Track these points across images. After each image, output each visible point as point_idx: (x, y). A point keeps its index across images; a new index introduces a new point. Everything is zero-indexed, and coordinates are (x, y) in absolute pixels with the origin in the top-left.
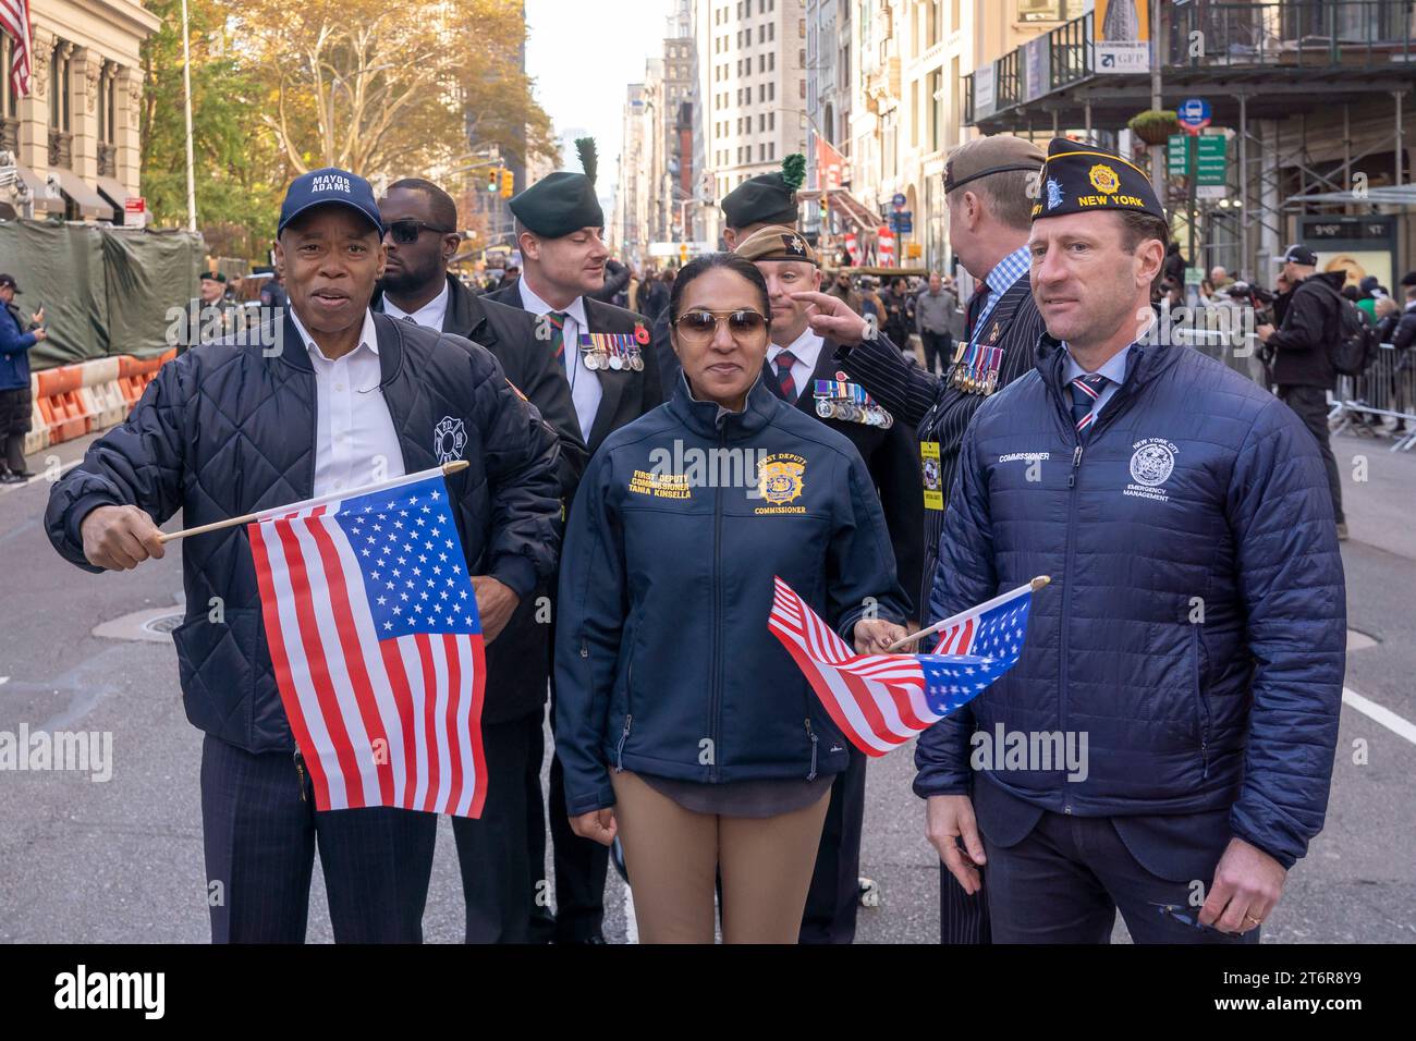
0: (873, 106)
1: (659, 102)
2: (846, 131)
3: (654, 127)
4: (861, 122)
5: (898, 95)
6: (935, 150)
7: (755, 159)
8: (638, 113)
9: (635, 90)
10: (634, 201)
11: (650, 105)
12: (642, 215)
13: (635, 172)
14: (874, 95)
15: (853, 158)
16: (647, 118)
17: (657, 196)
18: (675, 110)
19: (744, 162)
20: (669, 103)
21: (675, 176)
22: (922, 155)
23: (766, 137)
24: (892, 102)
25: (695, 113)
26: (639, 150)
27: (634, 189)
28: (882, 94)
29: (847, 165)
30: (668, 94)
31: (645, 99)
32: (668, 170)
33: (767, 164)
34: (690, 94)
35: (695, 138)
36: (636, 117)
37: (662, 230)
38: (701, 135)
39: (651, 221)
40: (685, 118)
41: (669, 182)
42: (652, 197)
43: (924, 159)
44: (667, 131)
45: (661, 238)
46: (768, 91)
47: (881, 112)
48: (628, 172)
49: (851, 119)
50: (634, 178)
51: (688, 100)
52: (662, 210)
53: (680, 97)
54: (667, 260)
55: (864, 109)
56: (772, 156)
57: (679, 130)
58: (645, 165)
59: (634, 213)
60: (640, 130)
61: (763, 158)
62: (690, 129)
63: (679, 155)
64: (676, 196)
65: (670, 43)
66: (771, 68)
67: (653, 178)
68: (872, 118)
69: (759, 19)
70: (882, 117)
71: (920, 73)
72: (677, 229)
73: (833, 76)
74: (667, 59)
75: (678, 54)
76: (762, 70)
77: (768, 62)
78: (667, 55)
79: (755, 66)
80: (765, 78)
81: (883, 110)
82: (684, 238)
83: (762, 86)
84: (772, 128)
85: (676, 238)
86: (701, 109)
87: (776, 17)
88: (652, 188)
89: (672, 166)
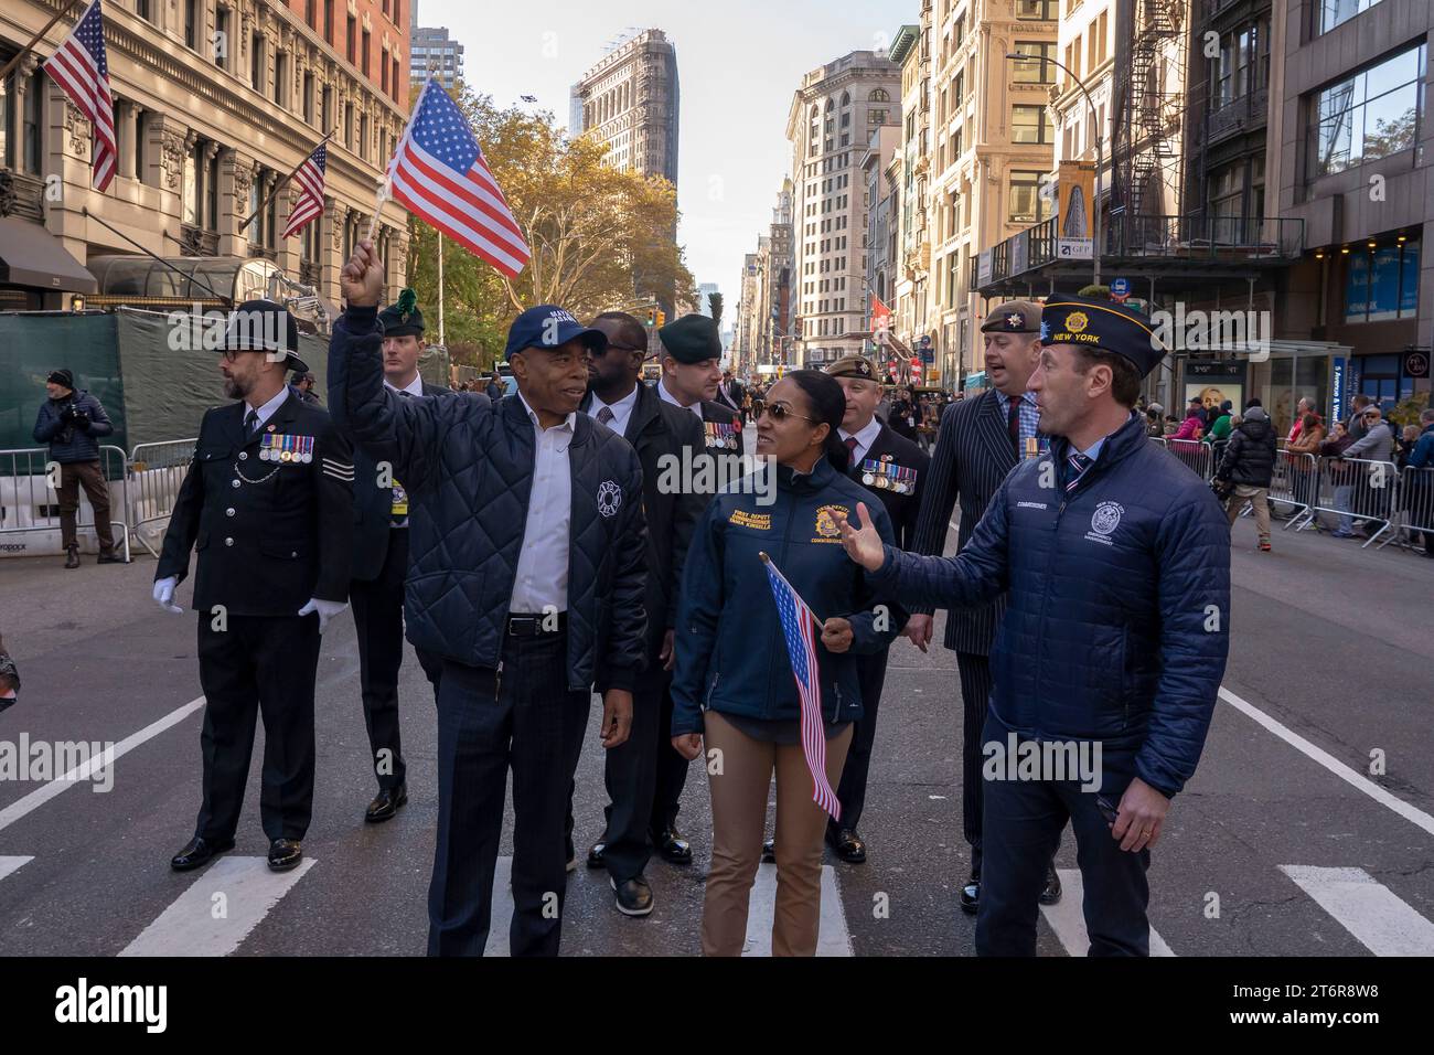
1: (767, 268)
2: (893, 292)
3: (762, 284)
4: (903, 286)
5: (928, 269)
6: (951, 306)
7: (831, 309)
8: (753, 275)
9: (750, 258)
10: (748, 335)
11: (761, 269)
12: (753, 346)
13: (749, 315)
14: (912, 267)
15: (897, 311)
16: (758, 279)
17: (764, 332)
18: (777, 273)
19: (823, 311)
20: (773, 269)
21: (776, 319)
22: (942, 310)
23: (839, 295)
24: (924, 273)
25: (791, 276)
26: (752, 300)
27: (748, 327)
28: (918, 268)
29: (893, 315)
30: (773, 262)
31: (757, 265)
32: (771, 315)
33: (839, 313)
34: (788, 263)
35: (791, 293)
36: (751, 278)
37: (767, 356)
39: (758, 350)
40: (784, 282)
41: (772, 323)
42: (760, 333)
43: (944, 313)
44: (772, 288)
45: (766, 362)
46: (841, 263)
49: (896, 284)
50: (749, 320)
51: (787, 267)
52: (767, 342)
53: (781, 265)
54: (769, 376)
55: (905, 277)
56: (842, 308)
57: (779, 287)
58: (756, 311)
59: (748, 344)
60: (754, 287)
61: (836, 308)
62: (788, 287)
63: (779, 305)
64: (776, 333)
65: (775, 227)
66: (844, 247)
67: (761, 320)
68: (910, 283)
69: (836, 213)
70: (917, 283)
71: (943, 253)
72: (776, 356)
73: (885, 253)
74: (773, 239)
75: (781, 235)
76: (838, 248)
77: (841, 243)
78: (774, 235)
79: (833, 245)
80: (839, 254)
81: (917, 279)
82: (781, 362)
83: (838, 259)
84: (843, 288)
85: (775, 362)
86: (795, 274)
87: (848, 211)
88: (760, 326)
89: (775, 312)
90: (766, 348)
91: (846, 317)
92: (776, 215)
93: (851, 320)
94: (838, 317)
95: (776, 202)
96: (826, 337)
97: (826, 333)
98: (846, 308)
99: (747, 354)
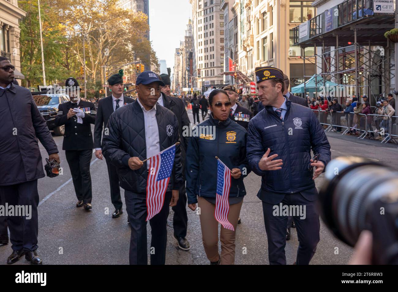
0: (245, 49)
1: (184, 52)
2: (236, 57)
3: (182, 59)
4: (241, 54)
5: (253, 46)
6: (264, 61)
7: (209, 66)
8: (179, 56)
9: (177, 50)
10: (178, 78)
11: (182, 53)
12: (180, 81)
13: (178, 70)
14: (245, 46)
15: (239, 64)
16: (181, 57)
17: (184, 76)
18: (188, 54)
19: (206, 67)
20: (186, 53)
21: (188, 71)
22: (261, 62)
23: (212, 61)
24: (251, 47)
25: (193, 55)
26: (179, 65)
27: (178, 75)
28: (248, 46)
29: (237, 66)
30: (186, 50)
31: (180, 52)
32: (187, 69)
33: (212, 68)
34: (192, 50)
35: (194, 61)
36: (178, 57)
37: (185, 85)
38: (195, 60)
39: (182, 83)
40: (191, 56)
41: (187, 73)
42: (182, 76)
43: (261, 63)
44: (186, 60)
45: (185, 87)
46: (212, 49)
47: (247, 51)
48: (176, 70)
49: (238, 53)
50: (178, 72)
51: (192, 52)
52: (185, 80)
53: (189, 51)
54: (187, 92)
55: (242, 50)
56: (214, 65)
57: (189, 59)
58: (181, 69)
59: (178, 81)
60: (179, 60)
61: (211, 66)
62: (192, 59)
63: (189, 66)
64: (189, 75)
65: (186, 37)
66: (213, 43)
67: (183, 72)
68: (245, 52)
69: (209, 30)
70: (248, 52)
71: (260, 39)
72: (190, 84)
73: (233, 42)
74: (186, 42)
75: (189, 40)
76: (211, 43)
77: (212, 41)
78: (186, 40)
79: (209, 42)
80: (212, 45)
81: (248, 50)
82: (192, 86)
83: (211, 47)
84: (213, 58)
85: (189, 87)
86: (195, 53)
87: (214, 29)
88: (182, 74)
89: (188, 68)
90: (185, 82)
91: (215, 69)
92: (186, 33)
93: (217, 70)
94: (212, 69)
95: (187, 28)
96: (208, 77)
97: (208, 75)
98: (215, 66)
99: (179, 85)
